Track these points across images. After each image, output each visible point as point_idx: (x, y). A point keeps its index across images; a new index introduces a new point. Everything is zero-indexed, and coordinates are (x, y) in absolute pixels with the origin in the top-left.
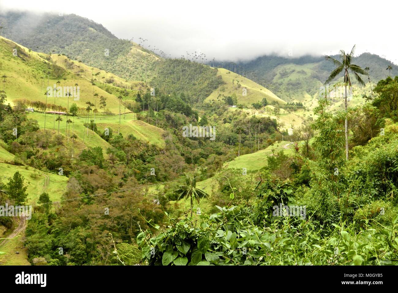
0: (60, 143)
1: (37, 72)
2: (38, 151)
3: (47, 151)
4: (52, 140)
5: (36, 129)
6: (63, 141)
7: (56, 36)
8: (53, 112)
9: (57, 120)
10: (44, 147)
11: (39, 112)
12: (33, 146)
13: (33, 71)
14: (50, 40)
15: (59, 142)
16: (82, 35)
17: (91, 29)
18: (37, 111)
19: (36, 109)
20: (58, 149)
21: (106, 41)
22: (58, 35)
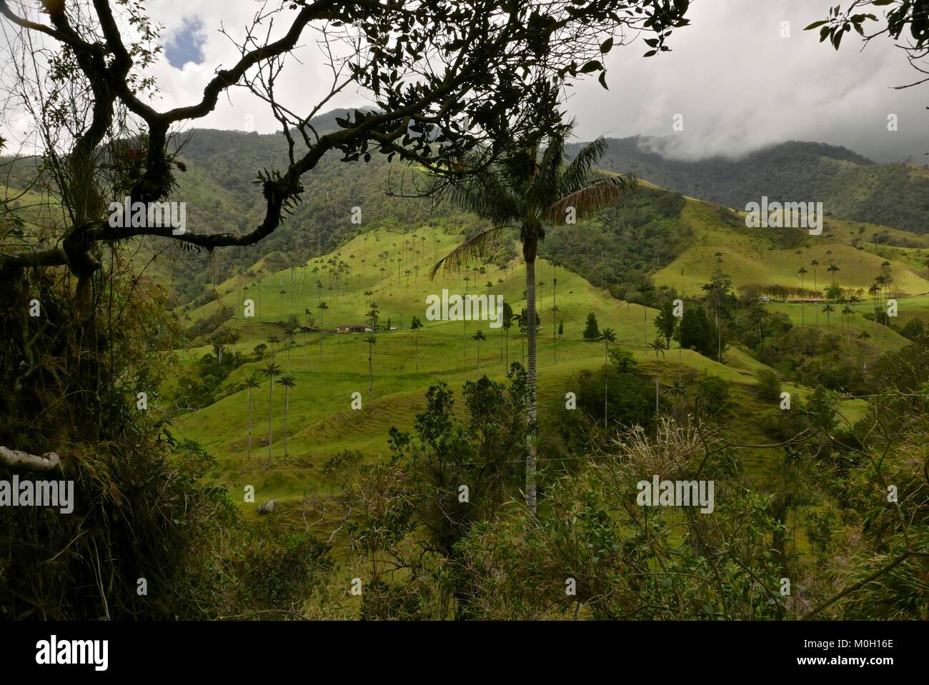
0: (836, 347)
1: (757, 242)
2: (803, 360)
3: (817, 359)
4: (820, 342)
5: (787, 328)
6: (839, 343)
7: (766, 182)
8: (801, 299)
9: (824, 311)
10: (810, 353)
11: (777, 301)
12: (792, 353)
13: (751, 241)
14: (756, 189)
15: (832, 345)
16: (809, 171)
17: (824, 158)
18: (774, 300)
19: (772, 298)
20: (836, 356)
21: (857, 173)
22: (768, 180)
